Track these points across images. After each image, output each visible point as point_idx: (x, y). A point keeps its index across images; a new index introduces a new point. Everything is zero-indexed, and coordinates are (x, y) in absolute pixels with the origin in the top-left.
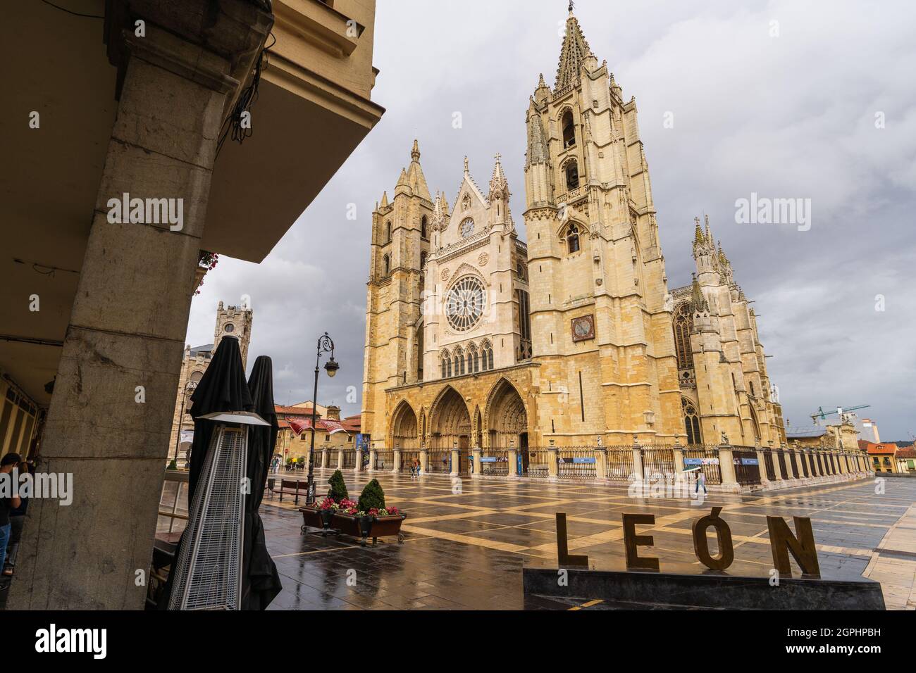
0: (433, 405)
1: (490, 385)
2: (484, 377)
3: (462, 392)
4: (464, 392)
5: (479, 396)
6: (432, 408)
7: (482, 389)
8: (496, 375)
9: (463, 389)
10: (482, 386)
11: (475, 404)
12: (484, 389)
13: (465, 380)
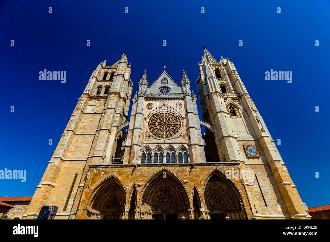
0: (146, 184)
1: (206, 173)
2: (200, 167)
3: (180, 176)
4: (181, 176)
5: (196, 180)
6: (145, 186)
7: (199, 176)
8: (209, 167)
9: (180, 174)
10: (198, 173)
11: (193, 186)
12: (201, 176)
13: (182, 168)
